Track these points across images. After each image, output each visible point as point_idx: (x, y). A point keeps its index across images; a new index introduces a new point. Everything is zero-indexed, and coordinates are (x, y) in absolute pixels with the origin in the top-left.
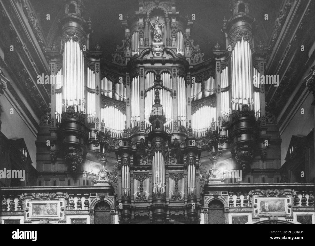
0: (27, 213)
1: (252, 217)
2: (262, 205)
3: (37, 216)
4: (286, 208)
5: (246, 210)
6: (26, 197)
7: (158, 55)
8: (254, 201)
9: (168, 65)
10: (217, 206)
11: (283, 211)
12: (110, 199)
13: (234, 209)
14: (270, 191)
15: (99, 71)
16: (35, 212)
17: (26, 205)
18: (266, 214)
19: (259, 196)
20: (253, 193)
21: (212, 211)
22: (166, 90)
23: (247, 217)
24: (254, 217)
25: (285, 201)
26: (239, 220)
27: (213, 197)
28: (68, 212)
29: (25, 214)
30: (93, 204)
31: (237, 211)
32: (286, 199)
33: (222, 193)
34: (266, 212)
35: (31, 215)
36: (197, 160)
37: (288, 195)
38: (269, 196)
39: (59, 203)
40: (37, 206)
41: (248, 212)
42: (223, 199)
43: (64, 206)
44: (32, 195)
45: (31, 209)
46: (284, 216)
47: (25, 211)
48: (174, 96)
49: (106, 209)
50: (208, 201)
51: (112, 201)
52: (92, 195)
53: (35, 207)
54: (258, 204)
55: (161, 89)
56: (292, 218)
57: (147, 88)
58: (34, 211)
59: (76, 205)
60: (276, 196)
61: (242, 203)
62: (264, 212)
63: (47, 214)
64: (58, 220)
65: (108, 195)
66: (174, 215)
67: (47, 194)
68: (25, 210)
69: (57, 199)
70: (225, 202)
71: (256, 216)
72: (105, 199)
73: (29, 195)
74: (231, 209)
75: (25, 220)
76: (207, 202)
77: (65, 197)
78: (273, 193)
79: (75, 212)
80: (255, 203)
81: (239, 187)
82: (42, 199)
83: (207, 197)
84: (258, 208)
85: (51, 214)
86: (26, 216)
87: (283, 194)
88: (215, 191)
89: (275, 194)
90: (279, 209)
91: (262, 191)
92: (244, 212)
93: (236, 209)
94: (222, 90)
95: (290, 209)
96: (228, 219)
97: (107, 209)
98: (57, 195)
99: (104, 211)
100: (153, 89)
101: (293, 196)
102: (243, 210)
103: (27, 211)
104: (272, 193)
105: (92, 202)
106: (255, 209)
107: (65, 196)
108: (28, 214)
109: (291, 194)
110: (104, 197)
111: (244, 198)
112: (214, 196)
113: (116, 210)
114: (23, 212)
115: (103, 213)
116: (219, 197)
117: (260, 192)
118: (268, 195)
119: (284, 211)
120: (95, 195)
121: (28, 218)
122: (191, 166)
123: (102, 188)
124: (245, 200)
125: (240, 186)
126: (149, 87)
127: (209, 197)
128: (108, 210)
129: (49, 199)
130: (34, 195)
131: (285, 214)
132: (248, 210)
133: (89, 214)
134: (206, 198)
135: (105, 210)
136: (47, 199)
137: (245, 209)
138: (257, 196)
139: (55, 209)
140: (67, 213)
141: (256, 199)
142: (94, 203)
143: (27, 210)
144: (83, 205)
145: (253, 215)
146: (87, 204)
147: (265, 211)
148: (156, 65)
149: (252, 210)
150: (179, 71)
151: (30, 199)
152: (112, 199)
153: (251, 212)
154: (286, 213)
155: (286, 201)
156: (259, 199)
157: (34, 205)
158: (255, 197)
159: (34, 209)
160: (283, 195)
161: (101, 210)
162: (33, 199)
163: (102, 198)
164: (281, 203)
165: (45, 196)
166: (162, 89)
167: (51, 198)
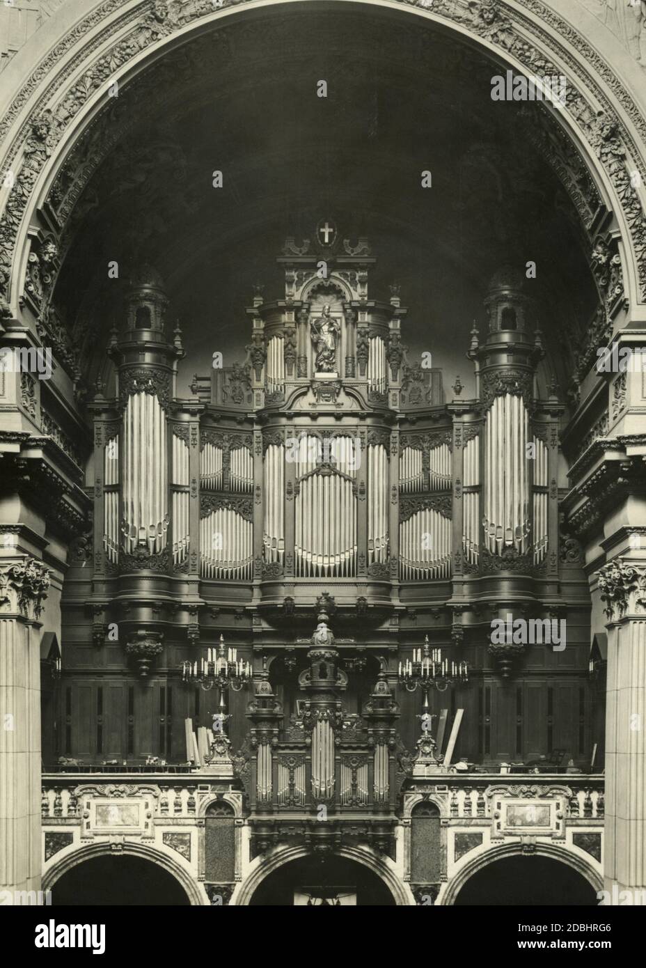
0: (86, 821)
1: (491, 836)
2: (509, 814)
3: (103, 827)
4: (554, 820)
5: (479, 823)
6: (84, 791)
7: (326, 401)
8: (496, 806)
9: (348, 421)
10: (428, 811)
11: (547, 826)
12: (233, 797)
13: (458, 820)
14: (525, 788)
15: (198, 443)
16: (99, 820)
17: (85, 805)
18: (516, 831)
19: (506, 797)
20: (492, 791)
21: (419, 820)
22: (342, 479)
23: (482, 834)
24: (493, 836)
25: (551, 806)
26: (468, 840)
27: (421, 797)
28: (158, 821)
29: (83, 823)
30: (203, 806)
31: (463, 823)
32: (553, 803)
33: (438, 789)
34: (516, 827)
35: (92, 825)
36: (393, 734)
37: (557, 796)
38: (524, 796)
39: (142, 802)
40: (104, 808)
41: (484, 826)
42: (439, 800)
43: (151, 809)
44: (95, 789)
45: (92, 813)
46: (550, 835)
47: (83, 818)
48: (359, 496)
49: (225, 812)
50: (411, 803)
51: (237, 800)
52: (201, 788)
53: (100, 811)
54: (503, 813)
55: (332, 477)
56: (563, 838)
57: (301, 475)
58: (99, 818)
59: (171, 807)
60: (536, 796)
61: (474, 807)
62: (512, 827)
63: (122, 823)
64: (140, 835)
65: (230, 789)
66: (349, 834)
67: (121, 787)
68: (82, 816)
69: (139, 797)
70: (441, 806)
71: (497, 834)
72: (225, 797)
73: (90, 788)
74: (452, 820)
75: (82, 833)
76: (409, 807)
77: (154, 793)
78: (530, 791)
79: (170, 821)
80: (496, 810)
81: (468, 780)
82: (113, 795)
83: (410, 796)
84: (503, 819)
85: (127, 823)
86: (85, 826)
87: (549, 792)
88: (424, 785)
89: (534, 793)
90: (541, 822)
91: (510, 788)
92: (477, 825)
93: (460, 820)
94: (465, 490)
95: (560, 822)
96: (447, 839)
97: (227, 814)
98: (140, 789)
99: (221, 816)
100: (315, 475)
101: (567, 797)
102: (474, 822)
103: (86, 817)
104: (527, 791)
105: (202, 802)
106: (496, 821)
107: (154, 791)
108: (88, 824)
109: (562, 794)
110: (223, 794)
111: (479, 799)
112: (423, 794)
113: (244, 819)
114: (80, 818)
115: (221, 820)
116: (432, 797)
117: (506, 789)
118: (521, 795)
119: (549, 825)
120: (207, 789)
121: (88, 830)
122: (381, 747)
123: (221, 778)
124: (480, 803)
125: (469, 778)
126: (305, 473)
127: (413, 796)
128: (229, 816)
129: (124, 795)
130: (99, 787)
131: (551, 831)
132: (484, 822)
133: (196, 825)
134: (407, 798)
135: (223, 814)
136: (122, 795)
137: (478, 821)
138: (501, 795)
139: (136, 816)
140: (156, 823)
141: (499, 801)
142: (205, 804)
143: (86, 815)
144: (185, 807)
145: (492, 831)
146: (191, 805)
147: (514, 826)
148: (322, 421)
149: (491, 823)
150: (372, 435)
151: (92, 795)
152: (238, 798)
153: (489, 826)
154: (552, 829)
155: (553, 807)
156: (504, 803)
157: (98, 806)
158: (497, 799)
159: (98, 813)
160: (549, 795)
161: (217, 814)
162: (97, 794)
163: (220, 796)
164: (545, 811)
165: (119, 791)
166: (335, 474)
167: (130, 794)
